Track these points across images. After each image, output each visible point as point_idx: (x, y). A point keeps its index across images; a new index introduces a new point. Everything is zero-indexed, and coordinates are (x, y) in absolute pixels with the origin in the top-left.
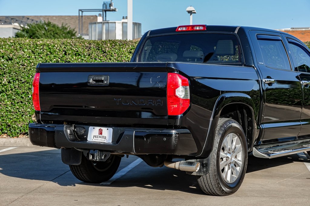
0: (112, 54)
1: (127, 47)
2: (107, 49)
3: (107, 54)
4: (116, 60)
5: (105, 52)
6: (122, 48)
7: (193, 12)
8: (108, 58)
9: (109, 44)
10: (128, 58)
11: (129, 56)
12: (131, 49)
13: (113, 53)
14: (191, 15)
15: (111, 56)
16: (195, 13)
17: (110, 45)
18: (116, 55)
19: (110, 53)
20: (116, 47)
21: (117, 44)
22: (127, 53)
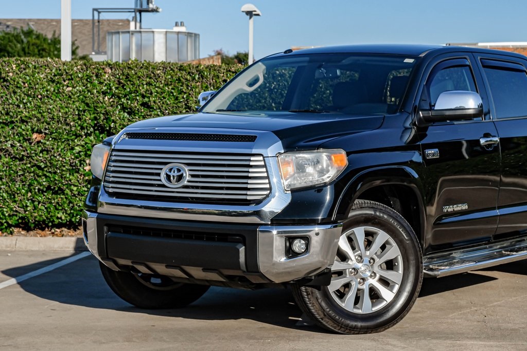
0: (18, 83)
1: (48, 71)
2: (11, 74)
3: (10, 84)
4: (25, 94)
5: (5, 80)
6: (38, 73)
7: (254, 13)
8: (11, 90)
9: (14, 66)
10: (47, 91)
11: (49, 87)
12: (55, 76)
13: (20, 82)
14: (250, 18)
15: (17, 87)
16: (258, 15)
17: (17, 67)
18: (26, 85)
19: (14, 81)
20: (27, 71)
21: (31, 66)
22: (47, 82)
